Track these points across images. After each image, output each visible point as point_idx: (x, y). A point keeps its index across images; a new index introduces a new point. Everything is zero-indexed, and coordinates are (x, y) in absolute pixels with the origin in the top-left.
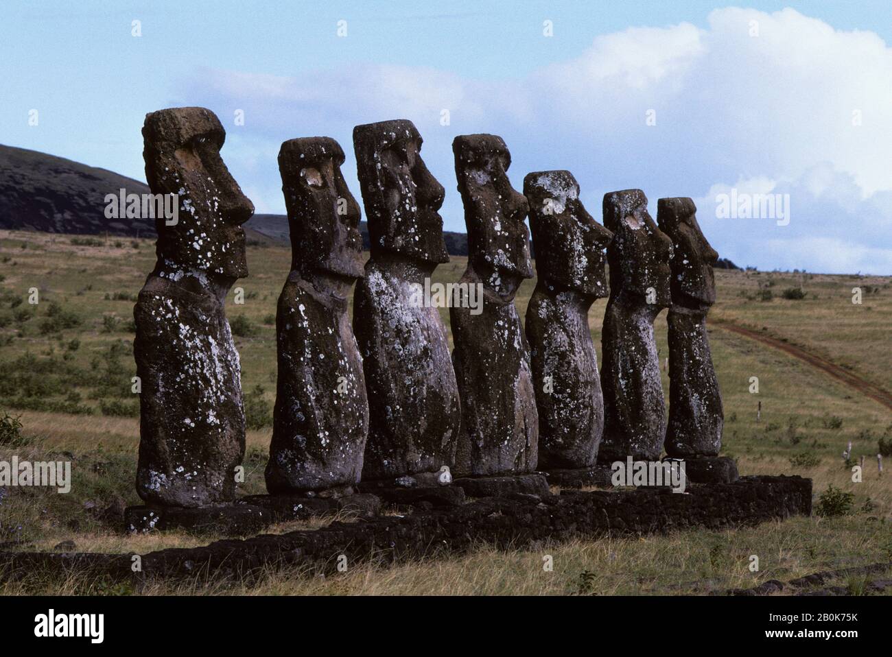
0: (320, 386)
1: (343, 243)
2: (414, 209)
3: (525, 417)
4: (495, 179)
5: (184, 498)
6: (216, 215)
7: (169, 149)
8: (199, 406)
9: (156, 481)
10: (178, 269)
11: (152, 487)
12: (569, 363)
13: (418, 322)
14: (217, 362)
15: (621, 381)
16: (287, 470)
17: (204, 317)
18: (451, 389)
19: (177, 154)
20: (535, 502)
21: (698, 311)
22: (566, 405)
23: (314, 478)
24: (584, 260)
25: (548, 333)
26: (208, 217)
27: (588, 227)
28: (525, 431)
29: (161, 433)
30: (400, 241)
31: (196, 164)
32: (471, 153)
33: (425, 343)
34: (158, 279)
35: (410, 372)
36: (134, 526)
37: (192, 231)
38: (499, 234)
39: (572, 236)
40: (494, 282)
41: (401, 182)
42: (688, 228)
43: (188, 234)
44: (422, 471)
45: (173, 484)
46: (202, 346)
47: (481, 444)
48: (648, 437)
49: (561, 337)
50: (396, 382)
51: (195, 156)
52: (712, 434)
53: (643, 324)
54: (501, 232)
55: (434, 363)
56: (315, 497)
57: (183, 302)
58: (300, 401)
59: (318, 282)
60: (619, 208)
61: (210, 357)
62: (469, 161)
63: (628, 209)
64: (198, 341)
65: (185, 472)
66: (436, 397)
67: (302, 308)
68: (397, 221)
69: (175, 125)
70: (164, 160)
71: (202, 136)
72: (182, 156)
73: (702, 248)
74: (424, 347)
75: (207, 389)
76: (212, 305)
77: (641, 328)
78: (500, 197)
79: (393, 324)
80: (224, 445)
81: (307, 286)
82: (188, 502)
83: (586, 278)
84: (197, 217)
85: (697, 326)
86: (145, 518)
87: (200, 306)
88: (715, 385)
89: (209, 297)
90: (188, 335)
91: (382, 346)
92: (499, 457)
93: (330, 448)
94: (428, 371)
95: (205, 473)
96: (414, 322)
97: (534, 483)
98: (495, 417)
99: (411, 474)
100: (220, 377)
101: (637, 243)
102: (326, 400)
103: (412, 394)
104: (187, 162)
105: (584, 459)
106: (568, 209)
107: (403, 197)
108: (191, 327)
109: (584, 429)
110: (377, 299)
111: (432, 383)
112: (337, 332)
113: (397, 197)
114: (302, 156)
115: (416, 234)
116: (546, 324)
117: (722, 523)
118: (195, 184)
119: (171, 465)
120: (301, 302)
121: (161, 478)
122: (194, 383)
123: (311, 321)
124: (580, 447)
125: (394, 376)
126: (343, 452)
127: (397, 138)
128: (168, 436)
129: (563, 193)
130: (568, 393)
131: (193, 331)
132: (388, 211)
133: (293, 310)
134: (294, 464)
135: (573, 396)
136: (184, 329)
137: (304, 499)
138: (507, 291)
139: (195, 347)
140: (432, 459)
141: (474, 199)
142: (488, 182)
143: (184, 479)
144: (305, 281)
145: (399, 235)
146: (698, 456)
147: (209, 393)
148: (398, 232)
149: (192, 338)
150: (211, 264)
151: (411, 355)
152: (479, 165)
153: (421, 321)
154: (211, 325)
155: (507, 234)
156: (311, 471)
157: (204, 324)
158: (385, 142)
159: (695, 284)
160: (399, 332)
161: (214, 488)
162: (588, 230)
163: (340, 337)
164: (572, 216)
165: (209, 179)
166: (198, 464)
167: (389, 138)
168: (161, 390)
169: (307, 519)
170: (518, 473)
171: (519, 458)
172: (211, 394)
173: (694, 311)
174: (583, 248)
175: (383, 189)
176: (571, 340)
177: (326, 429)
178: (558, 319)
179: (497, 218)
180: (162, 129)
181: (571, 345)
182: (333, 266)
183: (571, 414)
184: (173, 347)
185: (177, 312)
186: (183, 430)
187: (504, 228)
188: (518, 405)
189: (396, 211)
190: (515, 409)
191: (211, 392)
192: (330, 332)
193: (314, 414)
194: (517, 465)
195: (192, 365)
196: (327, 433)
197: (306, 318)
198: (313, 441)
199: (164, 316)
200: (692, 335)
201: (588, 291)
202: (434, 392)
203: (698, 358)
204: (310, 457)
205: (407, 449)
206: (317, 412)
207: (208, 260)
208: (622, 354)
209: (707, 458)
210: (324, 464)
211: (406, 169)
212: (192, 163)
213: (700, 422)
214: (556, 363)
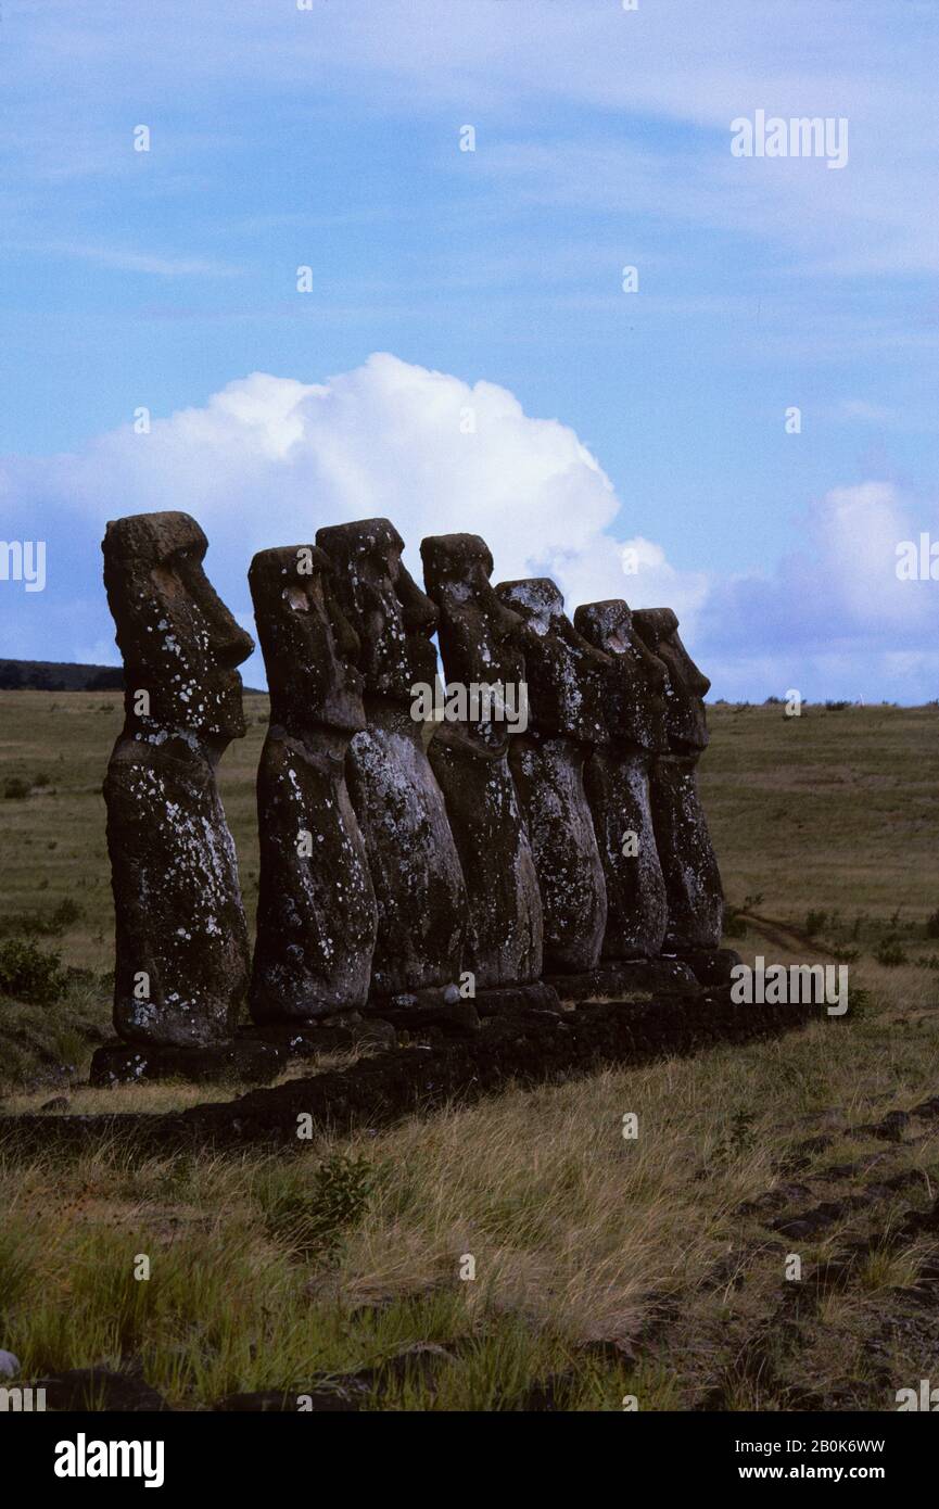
0: (319, 878)
1: (341, 686)
2: (402, 637)
3: (529, 908)
4: (478, 593)
5: (180, 1034)
6: (207, 654)
7: (143, 569)
8: (194, 910)
9: (142, 1013)
10: (160, 729)
11: (138, 1021)
12: (563, 834)
13: (413, 787)
14: (214, 852)
15: (609, 854)
16: (280, 991)
17: (195, 792)
18: (456, 875)
19: (154, 575)
20: (554, 1020)
21: (688, 758)
22: (562, 890)
23: (317, 1001)
24: (578, 696)
25: (535, 795)
26: (197, 658)
27: (580, 652)
28: (529, 928)
29: (147, 949)
30: (386, 680)
31: (177, 588)
32: (447, 559)
33: (423, 814)
34: (134, 743)
35: (406, 855)
36: (114, 1073)
37: (178, 677)
38: (488, 666)
39: (561, 666)
40: (483, 730)
41: (384, 602)
42: (670, 649)
43: (173, 681)
44: (424, 987)
45: (165, 1017)
46: (196, 831)
47: (476, 946)
48: (647, 929)
49: (552, 800)
50: (388, 868)
51: (173, 577)
52: (711, 919)
53: (635, 778)
54: (490, 663)
55: (435, 842)
56: (318, 1027)
57: (168, 772)
58: (295, 900)
59: (311, 739)
60: (599, 625)
61: (205, 845)
62: (445, 570)
63: (611, 627)
64: (190, 825)
65: (181, 1000)
66: (440, 886)
67: (292, 774)
68: (382, 653)
69: (150, 535)
70: (138, 583)
71: (183, 550)
72: (158, 577)
73: (689, 673)
74: (423, 821)
75: (205, 889)
76: (203, 775)
77: (632, 783)
78: (486, 617)
79: (382, 791)
80: (229, 962)
81: (296, 745)
82: (185, 1040)
83: (581, 721)
84: (183, 659)
85: (687, 777)
86: (129, 1064)
87: (190, 777)
88: (711, 855)
89: (200, 765)
90: (178, 817)
91: (369, 822)
92: (499, 963)
93: (335, 961)
94: (429, 852)
95: (206, 1002)
96: (408, 787)
97: (545, 996)
98: (493, 910)
99: (411, 990)
100: (218, 871)
101: (624, 671)
102: (328, 897)
103: (410, 883)
104: (166, 585)
105: (586, 960)
106: (553, 630)
107: (388, 622)
108: (180, 806)
109: (586, 921)
110: (361, 758)
111: (435, 868)
112: (335, 805)
113: (380, 622)
114: (284, 571)
115: (406, 670)
116: (533, 783)
117: (747, 1037)
118: (179, 615)
119: (162, 992)
120: (291, 766)
121: (149, 1010)
122: (188, 880)
123: (303, 791)
124: (582, 945)
125: (385, 861)
126: (351, 965)
127: (377, 544)
128: (156, 953)
129: (546, 608)
130: (563, 874)
131: (183, 811)
132: (369, 640)
133: (281, 778)
134: (288, 984)
135: (570, 878)
136: (173, 809)
137: (305, 1030)
138: (500, 741)
139: (187, 833)
140: (438, 968)
141: (454, 620)
142: (469, 597)
143: (180, 1009)
144: (292, 739)
145: (385, 672)
146: (694, 950)
147: (207, 893)
148: (384, 669)
149: (182, 821)
150: (204, 721)
151: (406, 831)
152: (457, 576)
153: (417, 787)
154: (204, 802)
155: (498, 666)
156: (312, 993)
157: (197, 802)
158: (363, 549)
159: (683, 722)
160: (390, 802)
161: (217, 1021)
162: (581, 656)
163: (340, 812)
164: (559, 638)
165: (195, 606)
166: (197, 989)
167: (366, 543)
168: (145, 891)
169: (310, 1057)
170: (521, 984)
171: (522, 963)
172: (210, 895)
173: (682, 758)
174: (576, 680)
175: (361, 611)
176: (564, 803)
177: (329, 936)
178: (547, 777)
179: (485, 645)
180: (133, 542)
181: (565, 809)
182: (329, 717)
183: (569, 901)
184: (160, 834)
185: (162, 787)
186: (176, 944)
187: (494, 658)
188: (520, 893)
189: (380, 640)
190: (518, 899)
191: (210, 892)
192: (329, 805)
193: (314, 916)
194: (520, 972)
195: (184, 857)
196: (330, 941)
197: (298, 788)
198: (313, 952)
199: (146, 792)
200: (681, 789)
201: (585, 737)
202: (438, 880)
203: (690, 820)
204: (308, 973)
205: (405, 957)
206: (316, 913)
207: (200, 716)
208: (610, 818)
209: (706, 951)
210: (328, 982)
211: (389, 584)
212: (172, 586)
213: (696, 905)
214: (547, 834)
